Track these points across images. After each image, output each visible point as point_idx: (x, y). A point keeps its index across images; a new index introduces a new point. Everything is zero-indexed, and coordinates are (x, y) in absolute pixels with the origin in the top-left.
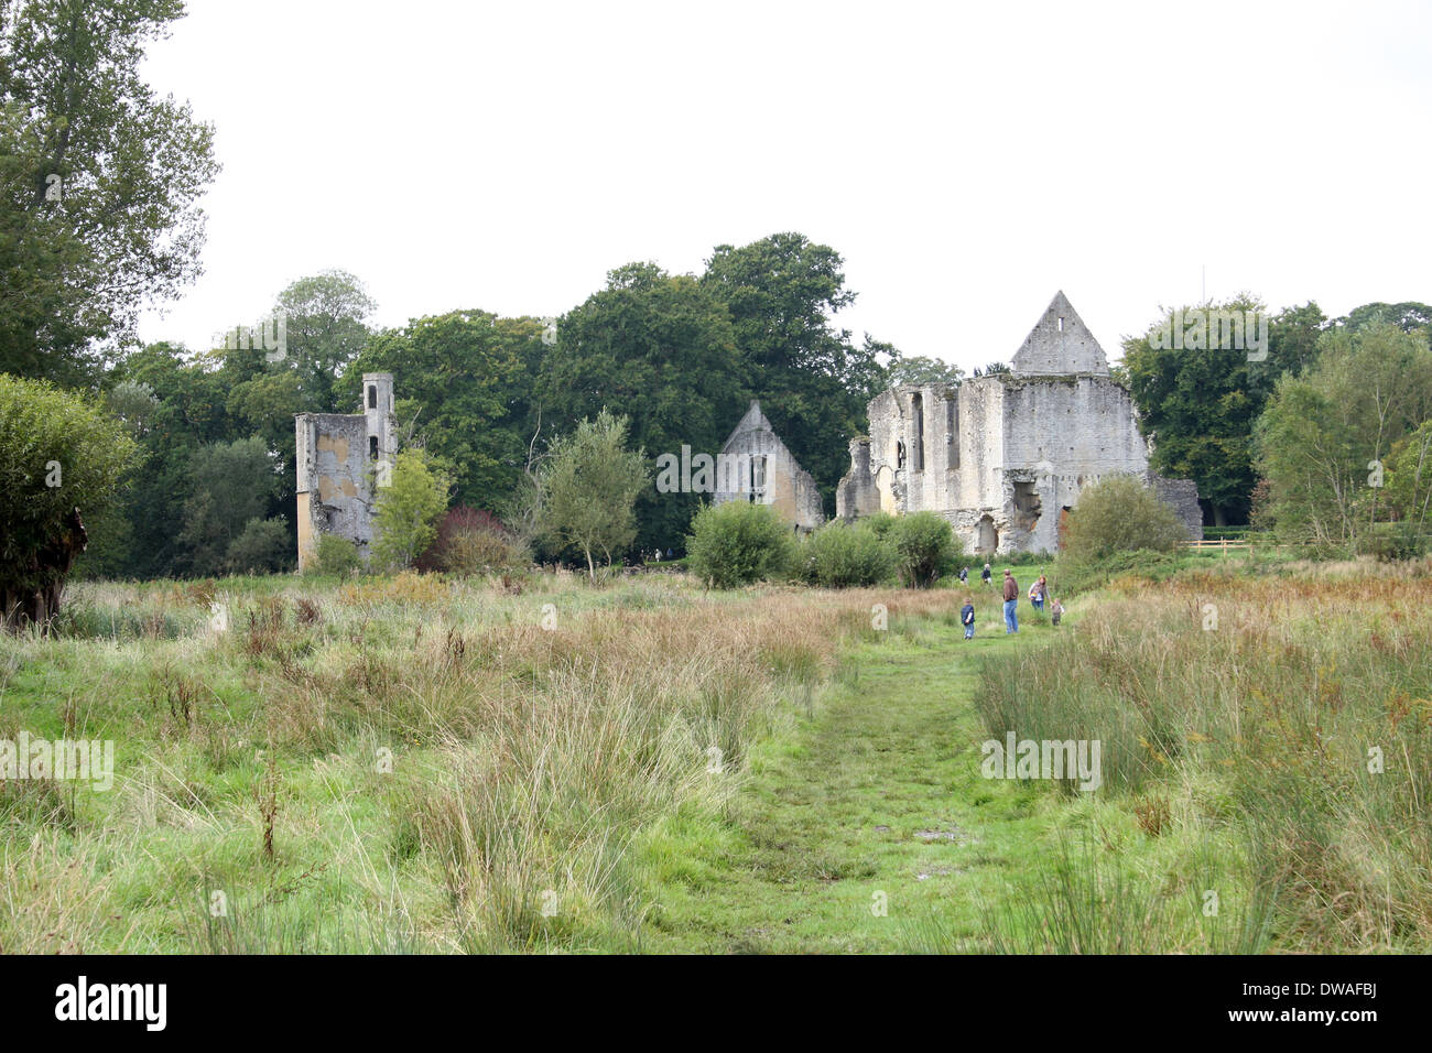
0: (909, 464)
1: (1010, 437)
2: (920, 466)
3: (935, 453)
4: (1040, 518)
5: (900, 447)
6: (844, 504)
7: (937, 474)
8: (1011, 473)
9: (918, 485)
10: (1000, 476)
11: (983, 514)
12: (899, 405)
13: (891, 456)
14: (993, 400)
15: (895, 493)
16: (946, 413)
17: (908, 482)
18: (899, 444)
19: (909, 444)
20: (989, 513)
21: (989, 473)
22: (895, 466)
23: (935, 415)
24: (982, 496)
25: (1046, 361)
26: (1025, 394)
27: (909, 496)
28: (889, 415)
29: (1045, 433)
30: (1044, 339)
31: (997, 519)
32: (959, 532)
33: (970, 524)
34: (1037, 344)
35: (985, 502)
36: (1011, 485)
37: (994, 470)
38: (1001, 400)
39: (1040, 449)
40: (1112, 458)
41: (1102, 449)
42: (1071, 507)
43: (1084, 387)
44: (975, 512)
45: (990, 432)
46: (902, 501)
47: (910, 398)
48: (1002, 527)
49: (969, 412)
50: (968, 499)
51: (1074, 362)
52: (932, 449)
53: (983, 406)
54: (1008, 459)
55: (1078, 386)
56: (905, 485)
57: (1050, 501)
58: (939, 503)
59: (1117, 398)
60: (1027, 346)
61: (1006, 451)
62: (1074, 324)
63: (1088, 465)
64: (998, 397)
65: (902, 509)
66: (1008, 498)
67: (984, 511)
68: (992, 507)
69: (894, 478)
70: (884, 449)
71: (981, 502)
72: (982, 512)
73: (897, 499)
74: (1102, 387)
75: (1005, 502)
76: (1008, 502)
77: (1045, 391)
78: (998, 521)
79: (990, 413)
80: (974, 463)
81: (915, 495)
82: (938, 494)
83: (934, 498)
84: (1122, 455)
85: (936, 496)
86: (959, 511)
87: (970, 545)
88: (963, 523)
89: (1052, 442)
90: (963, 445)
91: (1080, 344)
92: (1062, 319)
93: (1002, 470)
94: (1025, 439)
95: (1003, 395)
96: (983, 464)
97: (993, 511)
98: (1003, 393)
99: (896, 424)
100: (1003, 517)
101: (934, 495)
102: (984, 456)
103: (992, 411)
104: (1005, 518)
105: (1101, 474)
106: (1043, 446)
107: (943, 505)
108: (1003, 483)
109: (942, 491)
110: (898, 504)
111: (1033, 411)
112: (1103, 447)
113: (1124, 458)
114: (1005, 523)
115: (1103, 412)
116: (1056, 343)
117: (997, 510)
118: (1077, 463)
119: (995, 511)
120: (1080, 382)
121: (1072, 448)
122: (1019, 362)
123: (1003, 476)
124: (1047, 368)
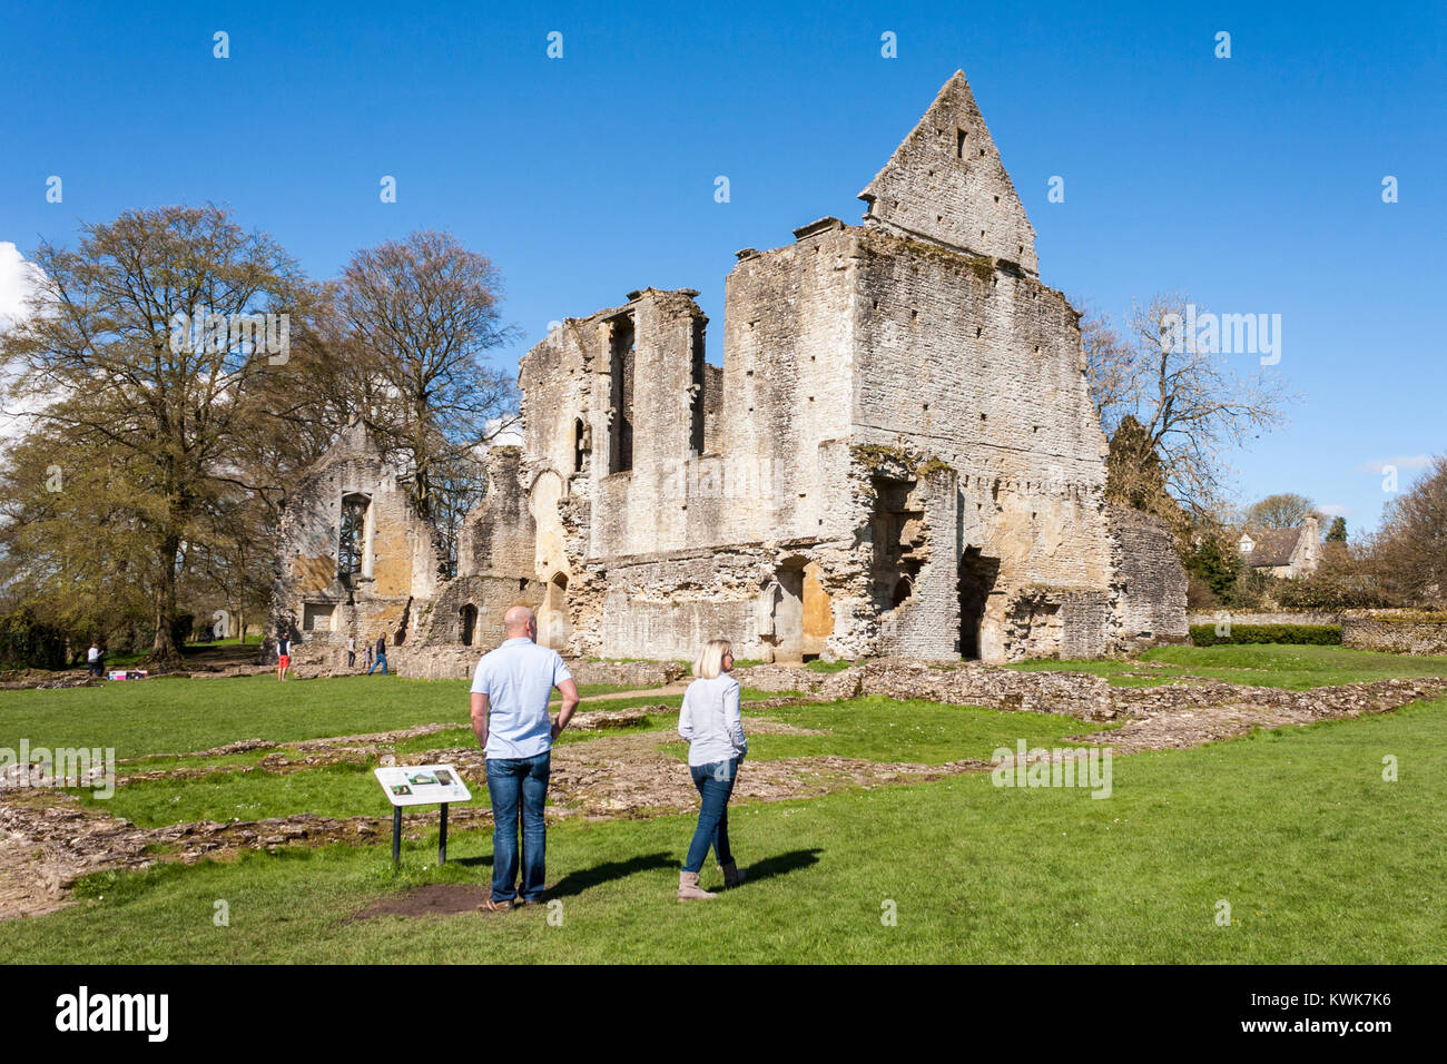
0: (599, 462)
1: (866, 366)
2: (622, 461)
3: (659, 431)
4: (925, 570)
5: (580, 428)
6: (471, 554)
7: (662, 474)
8: (863, 453)
9: (617, 504)
10: (844, 458)
11: (785, 554)
12: (582, 347)
13: (561, 452)
14: (822, 281)
15: (567, 521)
16: (690, 343)
17: (593, 497)
18: (579, 424)
19: (600, 421)
20: (803, 552)
21: (808, 457)
22: (568, 467)
23: (661, 349)
25: (933, 215)
26: (899, 271)
27: (595, 526)
28: (559, 372)
29: (936, 371)
30: (931, 166)
31: (829, 566)
32: (714, 599)
33: (747, 580)
34: (917, 172)
35: (791, 528)
36: (868, 481)
37: (825, 445)
38: (848, 273)
39: (926, 407)
40: (1050, 451)
41: (1036, 428)
42: (980, 549)
43: (1006, 288)
44: (761, 551)
45: (813, 358)
46: (581, 538)
47: (605, 331)
48: (841, 587)
49: (752, 324)
50: (743, 524)
51: (983, 232)
52: (651, 424)
53: (792, 301)
54: (862, 422)
55: (996, 280)
56: (588, 504)
57: (948, 530)
58: (664, 536)
59: (1059, 323)
60: (899, 170)
61: (858, 397)
62: (982, 153)
63: (1011, 458)
64: (839, 270)
65: (579, 554)
66: (863, 514)
67: (788, 548)
68: (814, 538)
69: (566, 491)
70: (548, 437)
71: (779, 529)
72: (780, 550)
73: (570, 532)
74: (1035, 295)
75: (857, 522)
76: (862, 522)
77: (937, 273)
78: (831, 571)
79: (813, 312)
80: (762, 440)
81: (607, 523)
82: (664, 519)
83: (654, 527)
84: (1066, 448)
85: (659, 521)
86: (716, 551)
87: (748, 628)
88: (728, 578)
89: (949, 394)
90: (732, 403)
91: (992, 199)
92: (962, 135)
93: (844, 446)
94: (897, 376)
95: (855, 261)
96: (787, 437)
97: (815, 547)
98: (854, 257)
99: (574, 385)
100: (846, 561)
101: (653, 519)
102: (794, 419)
103: (821, 306)
104: (853, 563)
105: (1033, 481)
106: (931, 401)
107: (674, 541)
108: (851, 476)
109: (673, 510)
110: (570, 543)
111: (915, 313)
112: (1036, 424)
113: (1070, 453)
114: (852, 576)
115: (1037, 349)
116: (951, 181)
117: (829, 544)
118: (991, 451)
119: (824, 545)
120: (999, 274)
121: (984, 417)
122: (883, 200)
123: (852, 459)
124: (936, 231)
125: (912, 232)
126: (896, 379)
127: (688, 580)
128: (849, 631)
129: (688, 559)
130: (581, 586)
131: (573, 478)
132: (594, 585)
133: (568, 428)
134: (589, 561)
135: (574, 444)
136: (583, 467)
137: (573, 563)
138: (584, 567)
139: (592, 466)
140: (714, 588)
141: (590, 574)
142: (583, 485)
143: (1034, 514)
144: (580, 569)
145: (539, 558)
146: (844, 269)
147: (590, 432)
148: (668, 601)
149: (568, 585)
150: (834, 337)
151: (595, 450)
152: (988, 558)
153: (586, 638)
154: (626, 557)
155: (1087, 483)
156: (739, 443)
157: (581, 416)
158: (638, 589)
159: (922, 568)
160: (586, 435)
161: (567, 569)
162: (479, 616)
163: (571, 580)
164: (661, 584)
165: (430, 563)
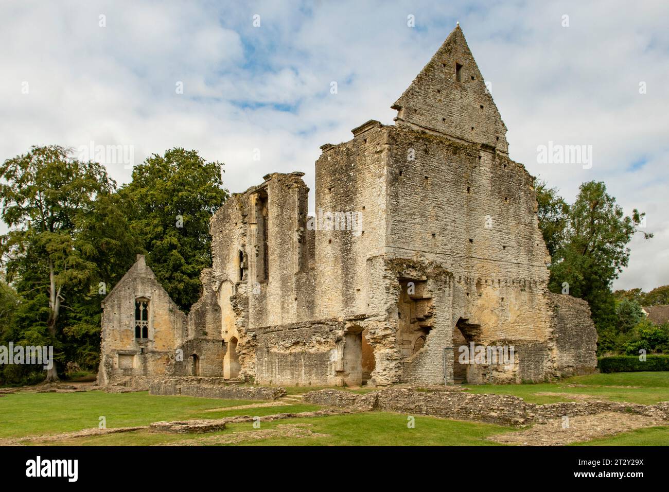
0: (252, 274)
1: (394, 211)
3: (282, 256)
4: (432, 333)
5: (242, 256)
6: (193, 327)
7: (284, 280)
8: (395, 264)
9: (262, 298)
10: (380, 266)
11: (349, 325)
13: (232, 269)
14: (369, 160)
15: (236, 308)
16: (297, 204)
17: (249, 294)
18: (241, 253)
19: (252, 251)
20: (359, 323)
21: (361, 268)
22: (236, 278)
23: (282, 208)
24: (348, 300)
25: (440, 118)
27: (251, 311)
28: (230, 225)
29: (440, 214)
30: (438, 87)
31: (373, 331)
32: (312, 351)
33: (329, 340)
34: (429, 91)
35: (352, 309)
36: (396, 280)
37: (370, 260)
38: (383, 155)
39: (434, 235)
40: (513, 261)
41: (504, 247)
42: (468, 320)
43: (486, 162)
44: (337, 323)
45: (364, 207)
46: (243, 317)
47: (253, 199)
48: (380, 343)
49: (330, 189)
50: (327, 308)
51: (473, 128)
52: (277, 252)
53: (352, 174)
54: (392, 245)
55: (480, 157)
56: (247, 298)
57: (447, 309)
58: (285, 315)
59: (520, 183)
60: (417, 90)
61: (389, 230)
62: (473, 78)
63: (489, 265)
64: (378, 152)
65: (242, 326)
66: (392, 299)
67: (350, 320)
68: (364, 315)
69: (235, 291)
70: (226, 262)
71: (347, 310)
72: (347, 322)
73: (237, 314)
74: (505, 166)
75: (388, 305)
76: (392, 305)
77: (442, 154)
78: (374, 333)
79: (364, 180)
80: (336, 258)
81: (257, 309)
82: (286, 305)
83: (280, 311)
84: (523, 259)
85: (283, 308)
86: (313, 323)
87: (329, 367)
88: (318, 338)
89: (448, 227)
90: (320, 237)
91: (478, 107)
92: (459, 67)
93: (381, 260)
94: (415, 217)
95: (387, 146)
96: (350, 255)
97: (366, 320)
98: (386, 144)
99: (238, 231)
100: (382, 328)
101: (280, 307)
102: (353, 245)
103: (368, 175)
104: (386, 329)
105: (502, 279)
106: (437, 231)
107: (291, 318)
108: (385, 277)
109: (290, 301)
110: (238, 320)
111: (427, 178)
112: (505, 245)
113: (526, 262)
114: (385, 336)
115: (506, 199)
116: (452, 96)
117: (373, 318)
118: (476, 262)
119: (370, 319)
120: (482, 154)
121: (471, 241)
122: (407, 108)
123: (385, 267)
124: (441, 127)
125: (426, 128)
126: (414, 219)
127: (298, 340)
128: (383, 368)
129: (298, 328)
130: (244, 344)
131: (238, 284)
132: (251, 343)
133: (235, 256)
134: (248, 330)
135: (238, 266)
136: (243, 278)
137: (240, 331)
138: (246, 333)
139: (249, 277)
140: (311, 345)
141: (249, 337)
142: (244, 288)
143: (503, 298)
144: (243, 335)
145: (223, 329)
146: (381, 151)
147: (247, 257)
148: (288, 352)
149: (238, 343)
150: (375, 194)
151: (249, 268)
152: (473, 325)
153: (248, 372)
154: (267, 328)
155: (537, 279)
156: (324, 260)
157: (242, 249)
158: (273, 345)
159: (431, 331)
160: (244, 261)
161: (237, 335)
162: (200, 361)
163: (239, 341)
164: (284, 342)
165: (183, 332)
